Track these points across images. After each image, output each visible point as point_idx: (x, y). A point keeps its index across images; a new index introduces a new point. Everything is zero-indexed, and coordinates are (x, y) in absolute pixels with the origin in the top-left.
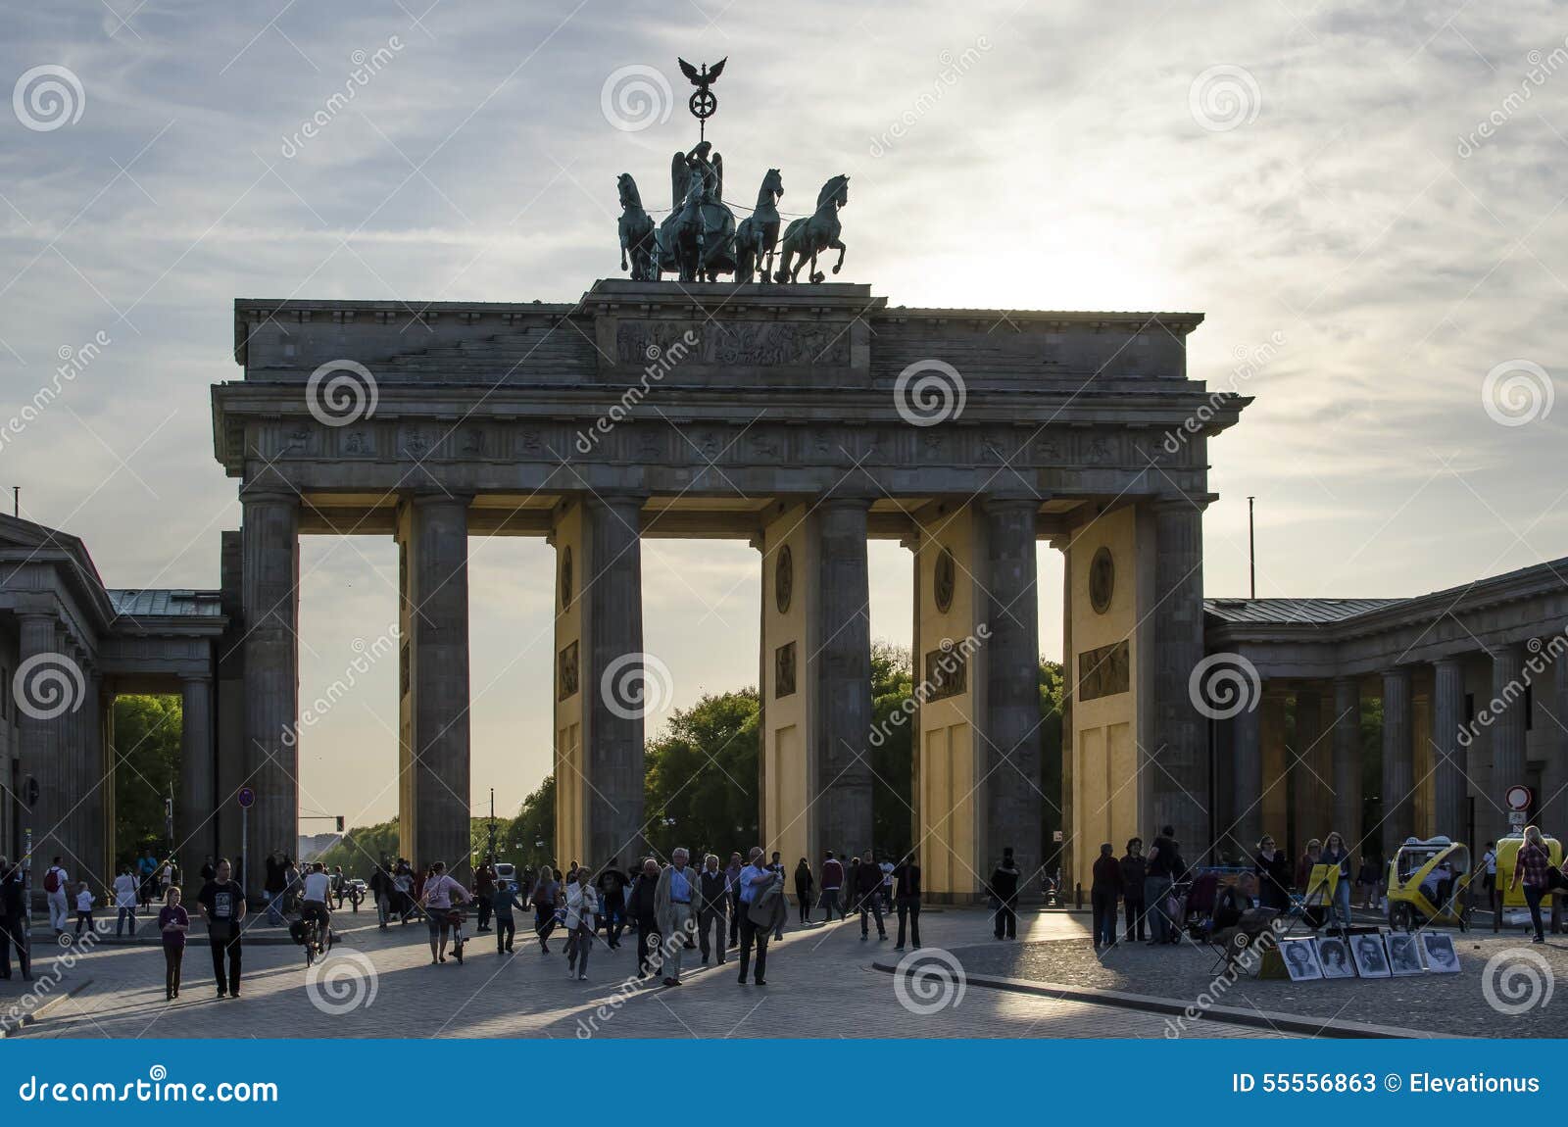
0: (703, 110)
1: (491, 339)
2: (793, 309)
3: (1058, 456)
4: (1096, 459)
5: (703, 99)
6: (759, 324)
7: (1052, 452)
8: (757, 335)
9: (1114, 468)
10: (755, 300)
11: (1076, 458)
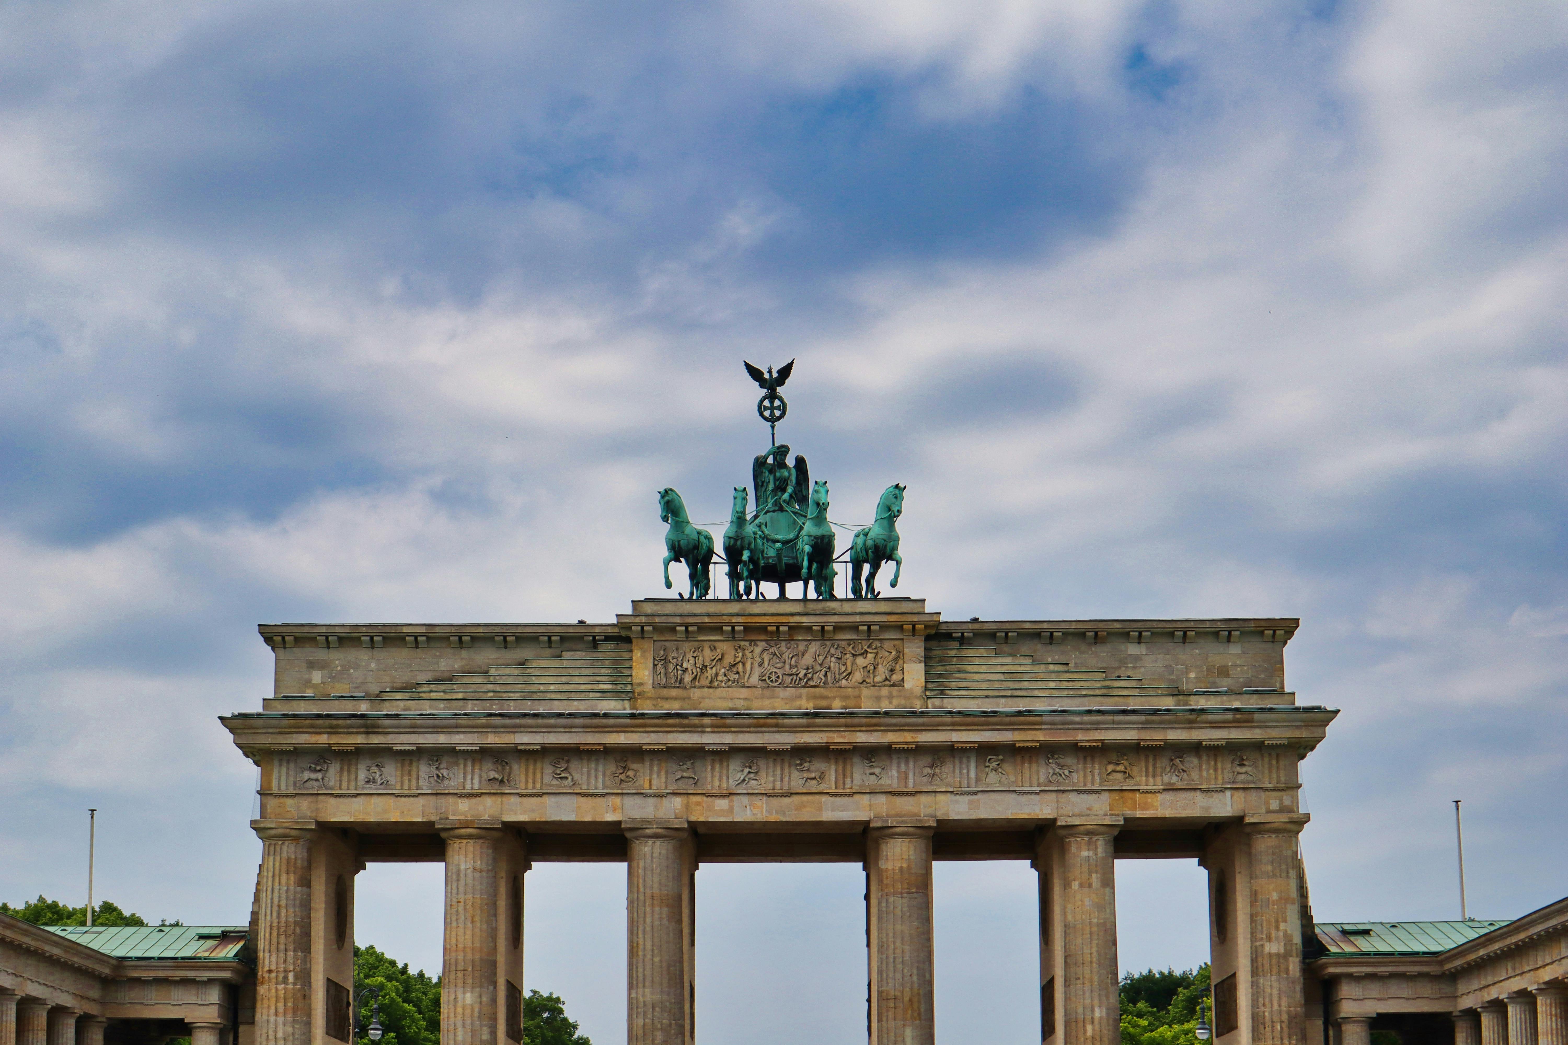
0: (772, 414)
1: (522, 664)
2: (838, 628)
3: (1130, 776)
4: (1174, 779)
5: (772, 402)
6: (806, 643)
7: (1125, 772)
8: (803, 655)
9: (1195, 789)
10: (797, 619)
11: (1151, 779)
